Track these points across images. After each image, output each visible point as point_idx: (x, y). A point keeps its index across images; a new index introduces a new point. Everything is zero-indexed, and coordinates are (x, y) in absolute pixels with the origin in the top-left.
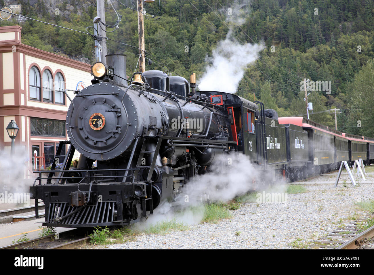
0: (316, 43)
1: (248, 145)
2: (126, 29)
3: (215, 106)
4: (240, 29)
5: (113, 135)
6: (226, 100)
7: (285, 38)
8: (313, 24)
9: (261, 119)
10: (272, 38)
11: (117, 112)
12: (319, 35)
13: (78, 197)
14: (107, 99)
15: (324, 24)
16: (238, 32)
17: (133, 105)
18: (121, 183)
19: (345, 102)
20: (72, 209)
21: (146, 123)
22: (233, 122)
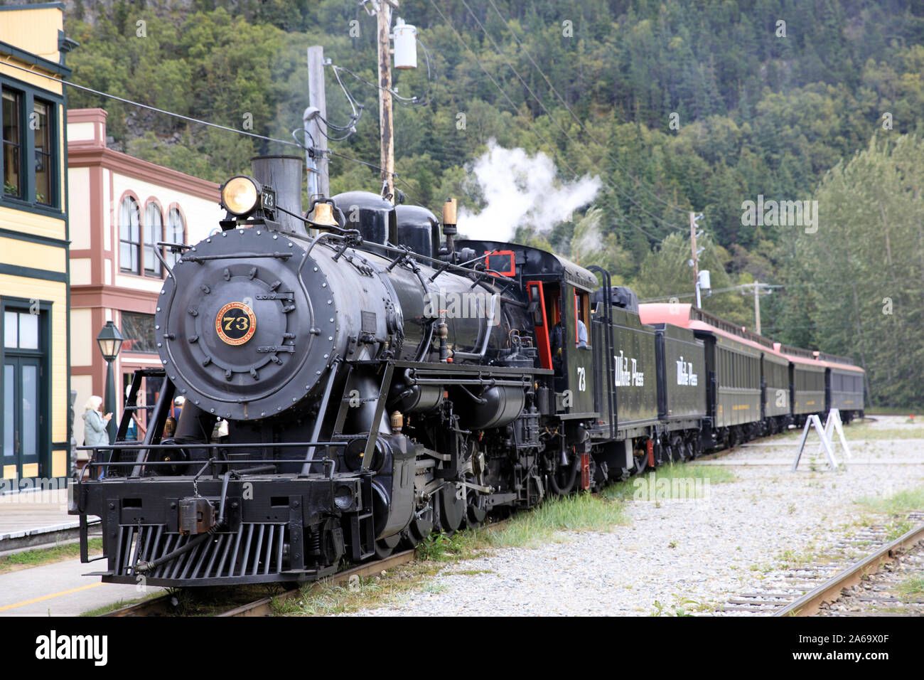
0: (703, 112)
1: (577, 376)
2: (216, 65)
3: (497, 280)
4: (510, 71)
5: (274, 358)
6: (523, 265)
7: (625, 97)
8: (694, 62)
9: (603, 311)
10: (591, 96)
11: (286, 300)
12: (709, 92)
13: (195, 512)
14: (262, 269)
15: (723, 63)
16: (506, 77)
17: (324, 285)
18: (299, 477)
19: (774, 262)
20: (179, 541)
21: (353, 329)
22: (542, 318)
